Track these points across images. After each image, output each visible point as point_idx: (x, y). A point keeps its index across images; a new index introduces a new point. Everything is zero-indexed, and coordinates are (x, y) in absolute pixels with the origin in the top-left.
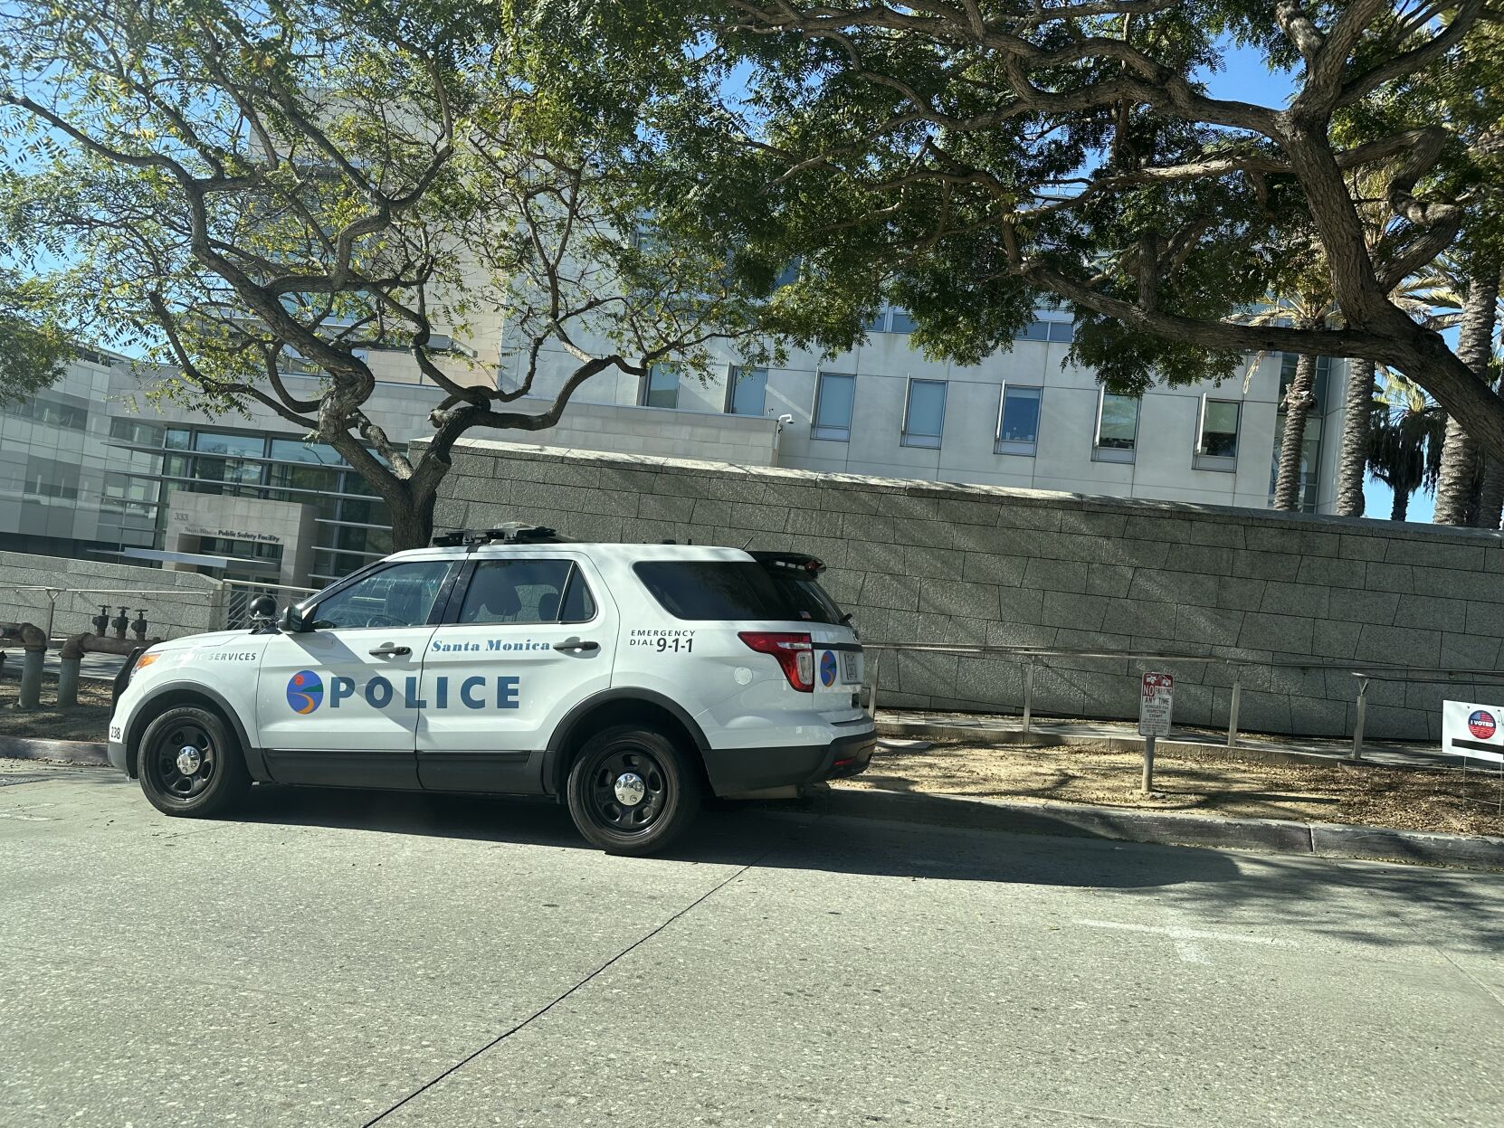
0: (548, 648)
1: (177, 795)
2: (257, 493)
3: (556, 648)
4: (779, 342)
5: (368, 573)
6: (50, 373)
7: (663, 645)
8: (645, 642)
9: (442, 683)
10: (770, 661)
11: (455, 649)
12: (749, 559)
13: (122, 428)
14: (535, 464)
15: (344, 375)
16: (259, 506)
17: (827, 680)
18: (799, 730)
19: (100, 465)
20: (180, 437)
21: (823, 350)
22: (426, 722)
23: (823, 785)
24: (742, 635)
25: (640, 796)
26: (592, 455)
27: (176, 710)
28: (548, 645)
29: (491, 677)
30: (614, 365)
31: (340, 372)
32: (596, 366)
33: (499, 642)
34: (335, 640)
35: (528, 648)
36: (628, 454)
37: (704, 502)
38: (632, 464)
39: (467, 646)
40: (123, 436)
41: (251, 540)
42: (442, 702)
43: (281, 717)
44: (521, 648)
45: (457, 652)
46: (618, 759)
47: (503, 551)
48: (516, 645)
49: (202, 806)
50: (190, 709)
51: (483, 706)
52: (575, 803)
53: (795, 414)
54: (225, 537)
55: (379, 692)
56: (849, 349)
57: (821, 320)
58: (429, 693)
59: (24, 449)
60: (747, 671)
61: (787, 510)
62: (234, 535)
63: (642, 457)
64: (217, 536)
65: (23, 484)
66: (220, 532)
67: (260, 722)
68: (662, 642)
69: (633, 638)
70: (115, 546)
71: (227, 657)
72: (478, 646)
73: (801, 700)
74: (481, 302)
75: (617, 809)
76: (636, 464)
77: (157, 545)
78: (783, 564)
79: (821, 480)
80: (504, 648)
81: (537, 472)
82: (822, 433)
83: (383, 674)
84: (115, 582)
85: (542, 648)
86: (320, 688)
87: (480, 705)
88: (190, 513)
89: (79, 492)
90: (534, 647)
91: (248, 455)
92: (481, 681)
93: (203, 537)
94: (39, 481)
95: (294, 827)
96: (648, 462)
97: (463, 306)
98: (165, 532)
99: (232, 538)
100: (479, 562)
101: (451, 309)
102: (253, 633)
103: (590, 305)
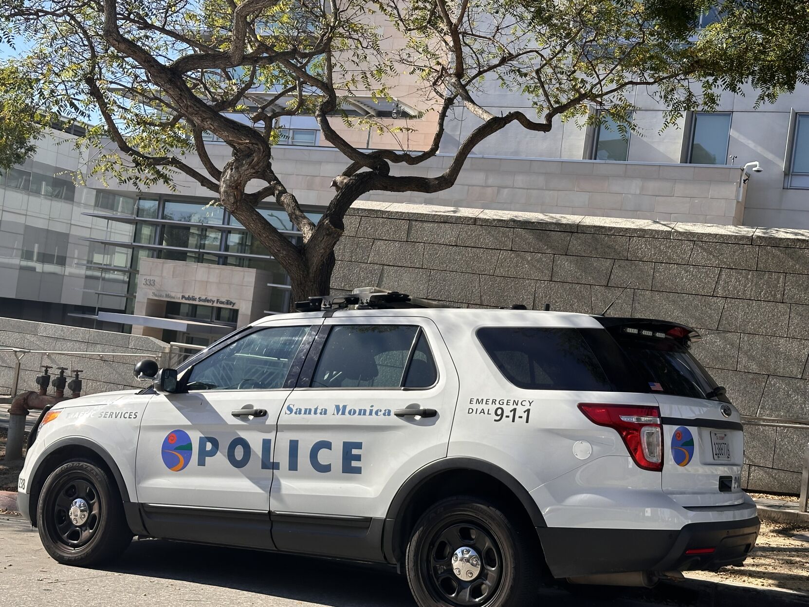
0: (389, 414)
1: (67, 544)
2: (216, 259)
3: (398, 415)
4: (708, 85)
5: (237, 337)
6: (23, 150)
7: (500, 415)
8: (483, 411)
9: (294, 446)
10: (611, 435)
11: (305, 413)
12: (597, 325)
13: (105, 198)
14: (447, 225)
15: (242, 147)
16: (217, 271)
17: (682, 459)
18: (648, 512)
19: (86, 234)
20: (149, 205)
21: (759, 91)
22: (279, 484)
23: (676, 575)
24: (584, 408)
25: (476, 572)
26: (506, 215)
27: (70, 464)
28: (389, 411)
29: (338, 441)
30: (515, 122)
31: (239, 144)
32: (496, 124)
33: (345, 407)
34: (204, 403)
35: (371, 414)
36: (542, 212)
37: (623, 263)
38: (547, 224)
39: (316, 410)
40: (105, 206)
41: (210, 304)
42: (293, 465)
43: (155, 473)
44: (364, 414)
45: (307, 416)
46: (454, 531)
47: (357, 316)
48: (360, 411)
49: (87, 556)
50: (82, 464)
51: (330, 470)
52: (412, 574)
53: (764, 161)
54: (187, 302)
55: (239, 453)
56: (791, 88)
57: (757, 59)
58: (281, 456)
59: (21, 220)
60: (586, 445)
61: (717, 271)
62: (194, 299)
63: (558, 216)
64: (180, 301)
65: (20, 252)
66: (183, 297)
67: (138, 477)
68: (499, 412)
69: (471, 406)
70: (92, 310)
71: (114, 416)
72: (326, 410)
73: (648, 479)
74: (397, 66)
75: (455, 584)
76: (553, 223)
77: (128, 309)
78: (635, 331)
79: (759, 237)
80: (350, 413)
81: (449, 234)
82: (797, 182)
83: (243, 435)
84: (77, 345)
85: (384, 414)
86: (189, 447)
87: (326, 469)
88: (157, 279)
89: (67, 259)
90: (377, 413)
91: (211, 223)
92: (327, 445)
93: (168, 301)
94: (36, 250)
95: (163, 581)
96: (564, 221)
97: (380, 71)
98: (135, 297)
99: (194, 303)
100: (333, 327)
101: (369, 75)
102: (139, 393)
103: (503, 61)
